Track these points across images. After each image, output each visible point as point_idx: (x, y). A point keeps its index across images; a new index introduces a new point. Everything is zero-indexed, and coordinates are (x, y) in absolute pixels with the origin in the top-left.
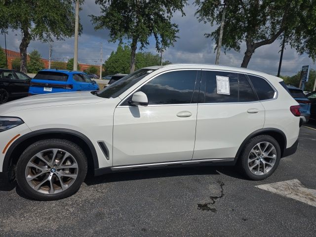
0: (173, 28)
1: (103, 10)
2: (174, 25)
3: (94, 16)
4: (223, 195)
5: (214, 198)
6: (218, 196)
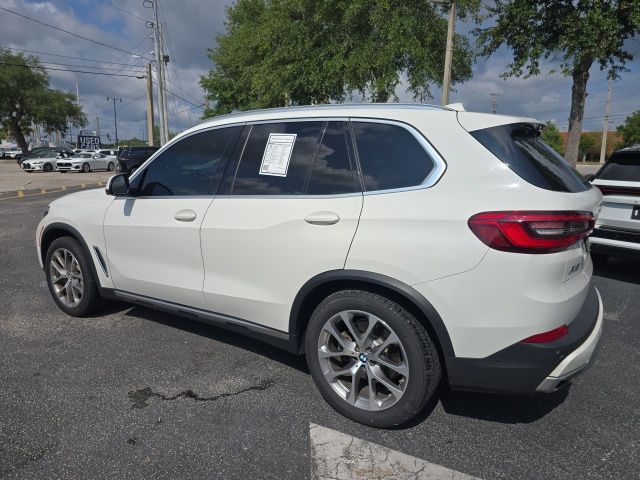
4: (212, 399)
5: (190, 394)
6: (200, 396)
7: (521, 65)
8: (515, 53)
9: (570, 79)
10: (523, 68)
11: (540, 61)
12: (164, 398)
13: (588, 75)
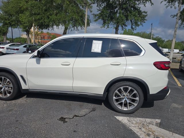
0: (144, 14)
1: (98, 10)
2: (144, 12)
3: (94, 14)
4: (84, 116)
5: (76, 116)
6: (80, 116)
7: (105, 25)
8: (103, 22)
9: (115, 30)
10: (106, 26)
11: (109, 25)
12: (70, 118)
13: (118, 29)
